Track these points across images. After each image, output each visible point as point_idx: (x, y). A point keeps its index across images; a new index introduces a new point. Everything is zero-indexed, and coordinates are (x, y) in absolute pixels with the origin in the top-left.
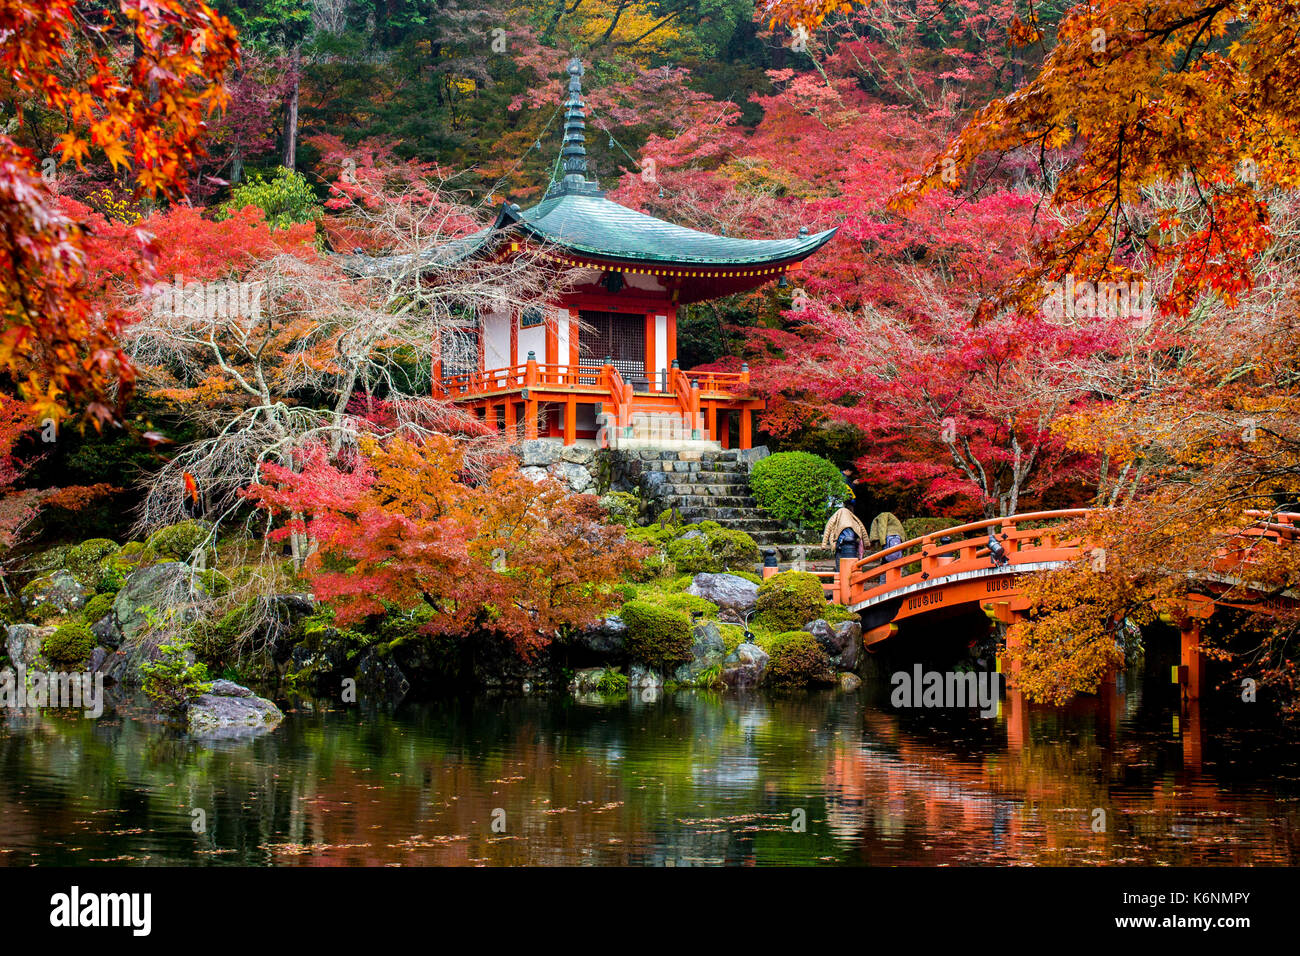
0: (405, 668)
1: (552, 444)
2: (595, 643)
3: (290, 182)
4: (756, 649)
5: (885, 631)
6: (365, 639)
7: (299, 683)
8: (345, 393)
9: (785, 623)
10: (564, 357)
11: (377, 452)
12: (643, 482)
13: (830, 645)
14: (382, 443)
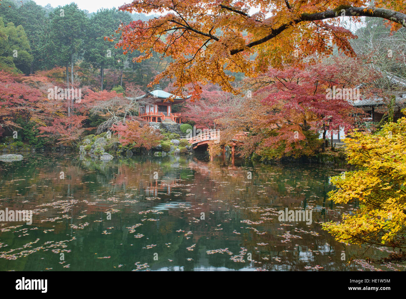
0: (132, 151)
1: (154, 123)
2: (157, 148)
3: (120, 87)
4: (178, 150)
5: (196, 147)
6: (127, 148)
7: (118, 154)
8: (125, 115)
9: (183, 146)
10: (156, 111)
11: (128, 123)
12: (166, 128)
13: (188, 149)
14: (129, 122)
